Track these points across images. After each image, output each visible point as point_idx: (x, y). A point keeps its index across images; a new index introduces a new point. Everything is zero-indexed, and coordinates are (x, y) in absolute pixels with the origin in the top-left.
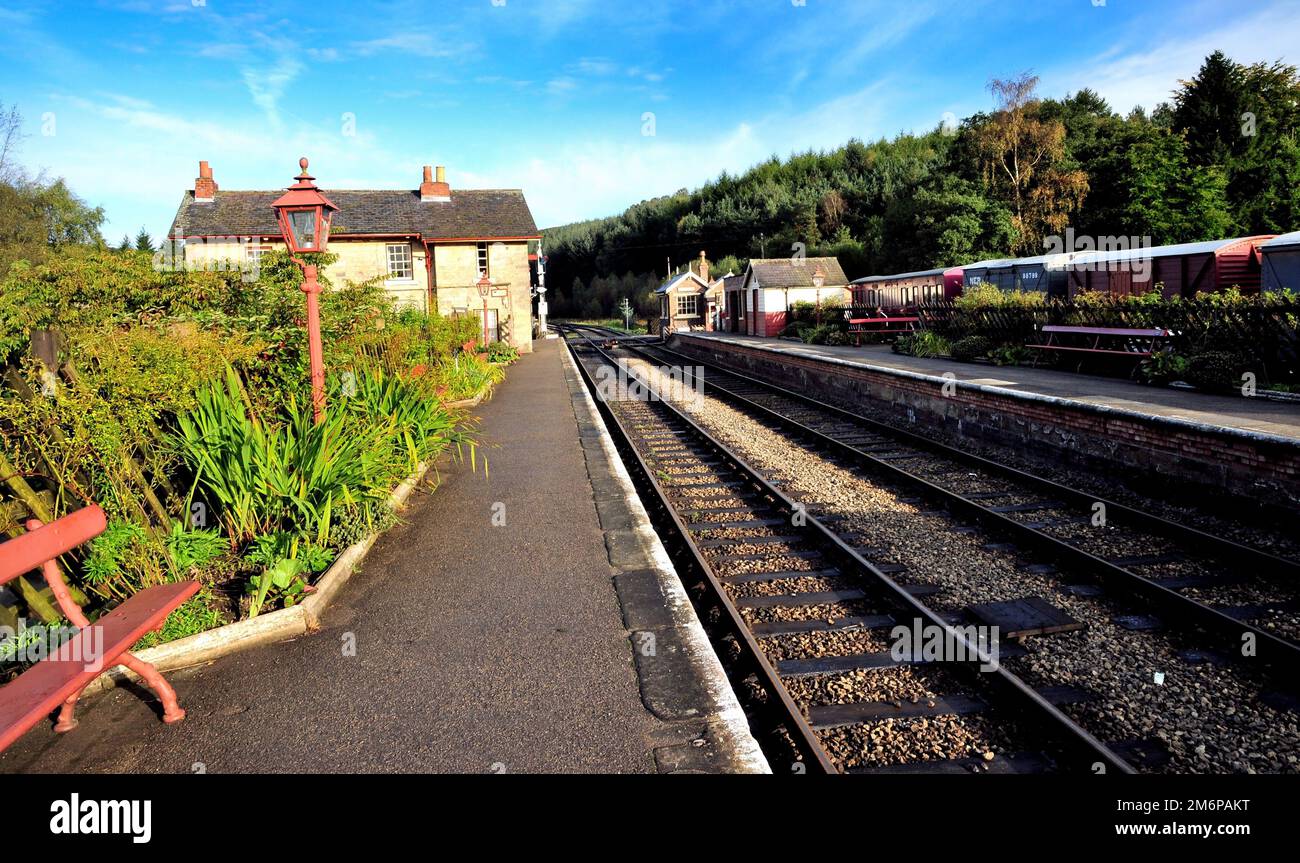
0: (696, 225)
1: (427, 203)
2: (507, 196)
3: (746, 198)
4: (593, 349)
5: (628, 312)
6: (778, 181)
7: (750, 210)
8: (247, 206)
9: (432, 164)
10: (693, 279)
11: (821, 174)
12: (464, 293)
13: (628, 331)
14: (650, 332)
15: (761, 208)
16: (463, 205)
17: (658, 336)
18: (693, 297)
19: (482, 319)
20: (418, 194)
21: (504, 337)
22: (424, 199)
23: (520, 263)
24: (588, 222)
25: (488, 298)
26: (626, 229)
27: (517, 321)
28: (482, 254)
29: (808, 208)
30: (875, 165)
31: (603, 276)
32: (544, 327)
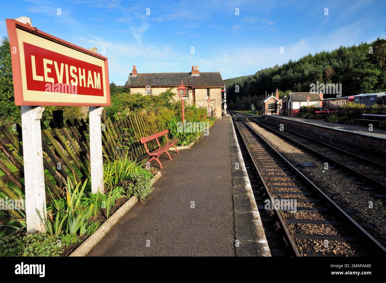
0: (279, 79)
1: (193, 76)
2: (215, 74)
3: (298, 69)
4: (240, 120)
5: (253, 108)
6: (310, 63)
7: (298, 74)
8: (145, 78)
9: (194, 65)
10: (273, 98)
11: (327, 60)
12: (203, 102)
13: (253, 114)
14: (259, 115)
15: (303, 73)
16: (203, 77)
17: (261, 116)
18: (273, 104)
19: (208, 109)
20: (190, 74)
21: (214, 115)
22: (192, 75)
23: (219, 93)
24: (243, 77)
25: (210, 104)
26: (255, 80)
27: (217, 110)
28: (208, 91)
29: (319, 73)
30: (348, 56)
31: (246, 96)
32: (225, 112)
